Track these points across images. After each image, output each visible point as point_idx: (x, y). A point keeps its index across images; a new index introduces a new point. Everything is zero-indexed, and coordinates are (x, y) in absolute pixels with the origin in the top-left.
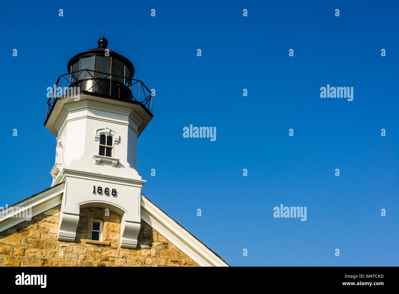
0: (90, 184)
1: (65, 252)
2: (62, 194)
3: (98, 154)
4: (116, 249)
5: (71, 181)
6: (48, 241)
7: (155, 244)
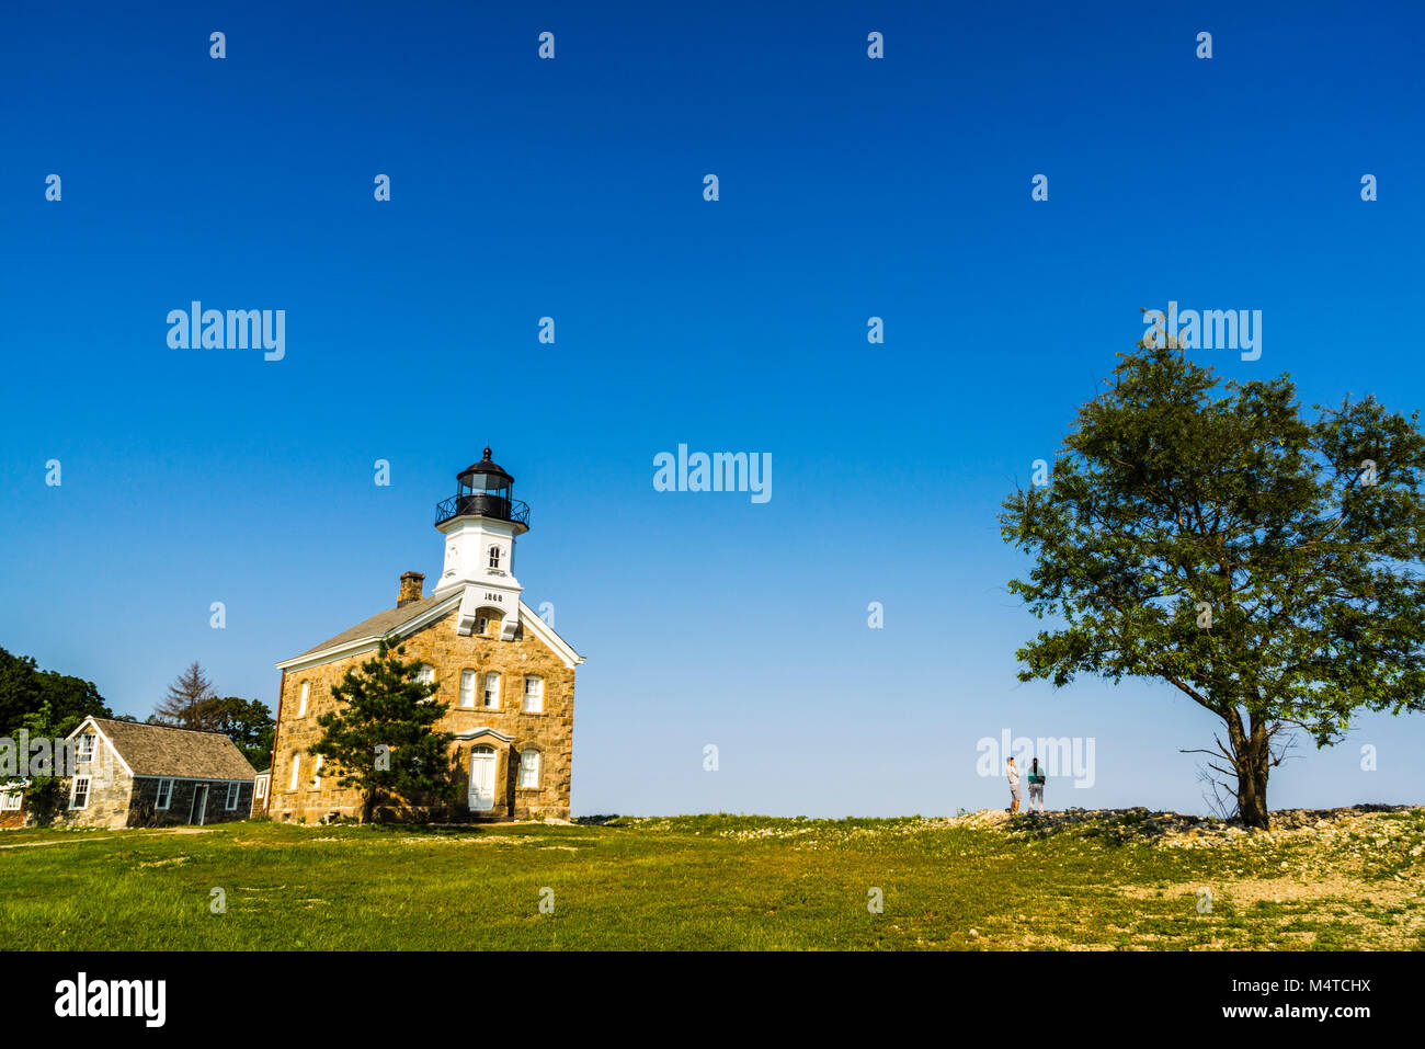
0: (483, 592)
1: (463, 644)
2: (461, 599)
3: (488, 566)
4: (498, 641)
5: (469, 588)
6: (450, 636)
7: (525, 638)
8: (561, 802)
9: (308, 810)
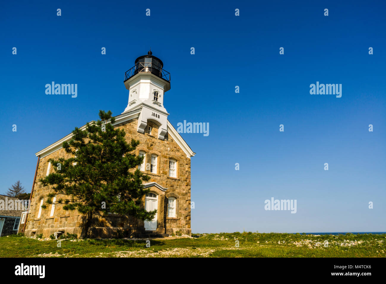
0: (151, 111)
1: (140, 137)
2: (140, 113)
3: (153, 99)
4: (157, 139)
5: (144, 109)
6: (134, 131)
7: (169, 139)
8: (187, 226)
9: (45, 229)
